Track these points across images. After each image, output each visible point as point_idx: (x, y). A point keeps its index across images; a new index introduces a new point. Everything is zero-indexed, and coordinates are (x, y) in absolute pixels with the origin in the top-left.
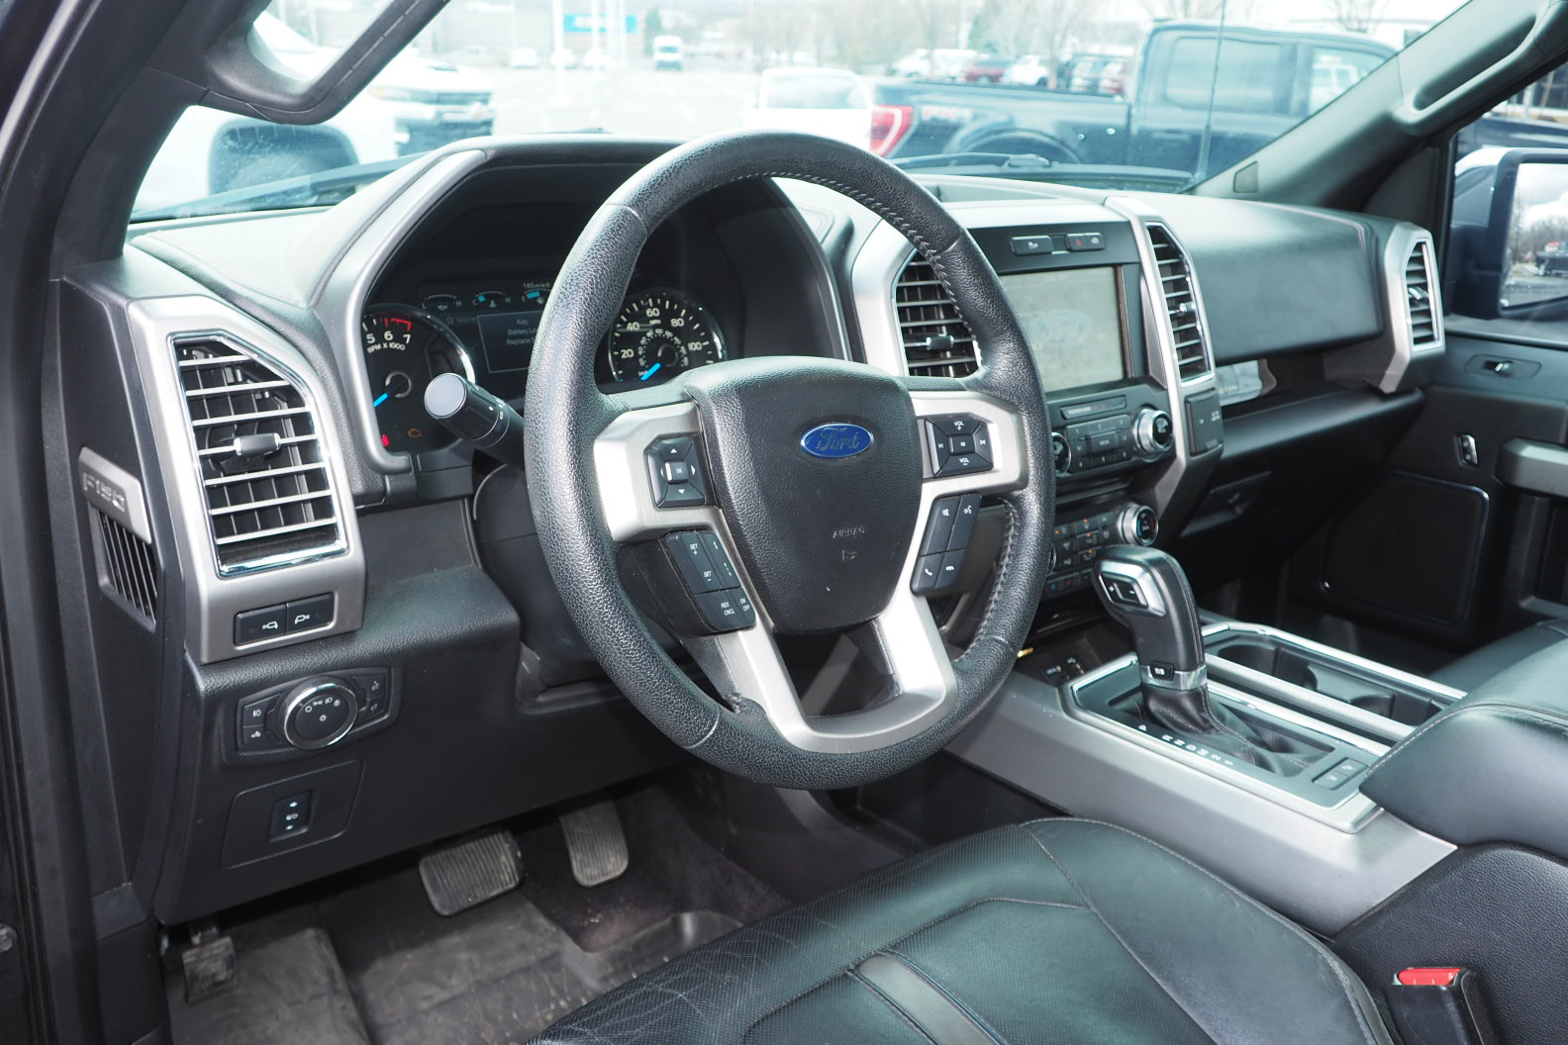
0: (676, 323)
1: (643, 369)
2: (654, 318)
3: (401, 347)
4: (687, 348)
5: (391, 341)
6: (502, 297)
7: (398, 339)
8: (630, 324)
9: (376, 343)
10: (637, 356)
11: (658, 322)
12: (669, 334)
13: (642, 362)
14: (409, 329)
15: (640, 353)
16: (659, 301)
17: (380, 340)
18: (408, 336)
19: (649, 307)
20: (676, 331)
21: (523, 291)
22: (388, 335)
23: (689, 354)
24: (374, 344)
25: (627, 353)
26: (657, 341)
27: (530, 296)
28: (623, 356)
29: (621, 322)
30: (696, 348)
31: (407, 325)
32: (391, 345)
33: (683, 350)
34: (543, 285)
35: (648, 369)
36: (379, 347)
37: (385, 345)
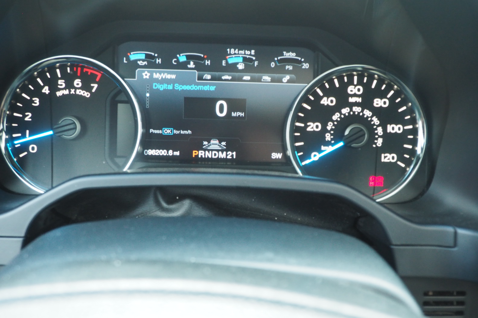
0: (378, 103)
1: (328, 144)
2: (355, 95)
3: (87, 94)
4: (385, 129)
5: (79, 88)
6: (203, 59)
7: (86, 87)
8: (325, 98)
9: (65, 89)
10: (324, 130)
11: (359, 100)
12: (367, 113)
13: (328, 137)
14: (97, 80)
15: (329, 128)
16: (365, 80)
17: (70, 85)
18: (95, 86)
19: (352, 84)
20: (377, 112)
21: (225, 55)
22: (77, 82)
23: (386, 136)
24: (62, 89)
25: (313, 127)
26: (352, 119)
27: (231, 61)
28: (309, 129)
29: (315, 94)
30: (396, 130)
31: (97, 76)
32: (78, 92)
33: (380, 131)
34: (248, 52)
35: (333, 145)
36: (66, 92)
37: (73, 91)
